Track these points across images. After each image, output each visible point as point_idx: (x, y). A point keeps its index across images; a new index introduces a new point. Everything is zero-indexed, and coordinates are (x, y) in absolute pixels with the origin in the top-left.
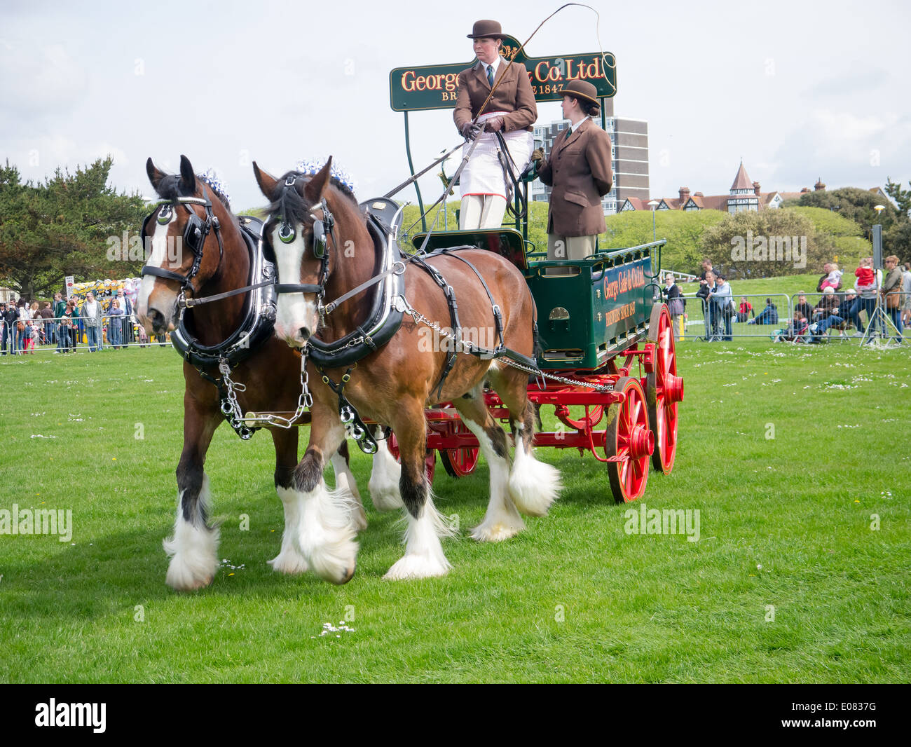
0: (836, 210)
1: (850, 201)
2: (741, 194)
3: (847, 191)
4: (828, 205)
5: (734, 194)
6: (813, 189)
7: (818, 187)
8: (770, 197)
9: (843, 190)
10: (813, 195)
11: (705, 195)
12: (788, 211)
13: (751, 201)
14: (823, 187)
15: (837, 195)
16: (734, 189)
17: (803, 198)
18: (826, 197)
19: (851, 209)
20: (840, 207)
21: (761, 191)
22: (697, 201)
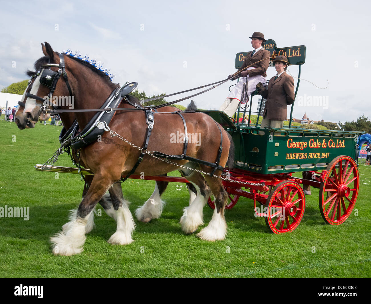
0: (326, 127)
1: (329, 125)
2: (304, 120)
3: (329, 123)
4: (324, 125)
5: (303, 120)
6: (321, 121)
7: (322, 121)
8: (311, 121)
9: (328, 122)
10: (321, 122)
11: (296, 119)
12: (315, 125)
13: (306, 122)
14: (323, 121)
15: (327, 123)
16: (303, 118)
17: (318, 123)
18: (324, 123)
19: (329, 127)
20: (327, 126)
21: (309, 120)
22: (294, 120)
